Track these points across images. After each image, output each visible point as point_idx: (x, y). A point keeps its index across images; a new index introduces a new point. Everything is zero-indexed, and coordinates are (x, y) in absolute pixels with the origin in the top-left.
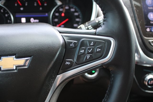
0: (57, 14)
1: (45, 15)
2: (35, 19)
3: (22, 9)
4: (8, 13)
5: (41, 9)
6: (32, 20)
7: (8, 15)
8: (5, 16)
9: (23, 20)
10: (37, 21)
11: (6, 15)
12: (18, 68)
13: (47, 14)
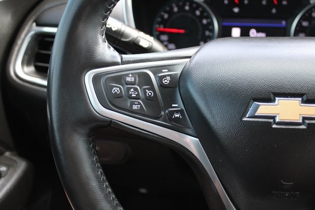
0: (305, 24)
1: (281, 23)
2: (258, 32)
3: (236, 10)
4: (208, 17)
5: (274, 11)
6: (253, 32)
7: (209, 20)
8: (201, 21)
9: (236, 32)
10: (263, 35)
11: (205, 21)
12: (307, 122)
13: (284, 23)
